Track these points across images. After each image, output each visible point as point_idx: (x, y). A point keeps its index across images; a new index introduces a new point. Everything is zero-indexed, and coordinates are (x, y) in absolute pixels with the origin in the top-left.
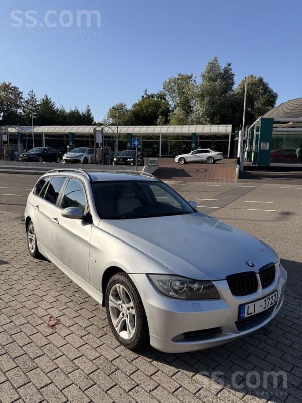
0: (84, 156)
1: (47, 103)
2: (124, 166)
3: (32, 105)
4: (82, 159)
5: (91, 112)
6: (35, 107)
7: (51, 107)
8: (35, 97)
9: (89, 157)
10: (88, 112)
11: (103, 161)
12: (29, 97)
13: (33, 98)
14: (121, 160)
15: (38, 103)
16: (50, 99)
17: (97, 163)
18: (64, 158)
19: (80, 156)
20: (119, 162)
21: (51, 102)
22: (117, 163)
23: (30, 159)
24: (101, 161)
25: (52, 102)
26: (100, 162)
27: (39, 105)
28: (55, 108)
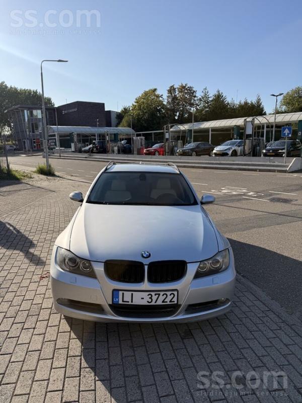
0: (233, 149)
1: (218, 97)
2: (272, 158)
3: (205, 101)
4: (230, 152)
5: (261, 101)
6: (208, 103)
7: (223, 101)
8: (209, 94)
9: (239, 149)
10: (258, 102)
11: (252, 153)
12: (203, 94)
13: (206, 95)
14: (271, 151)
15: (210, 99)
16: (222, 93)
17: (245, 155)
18: (214, 151)
19: (229, 149)
20: (268, 154)
21: (222, 96)
22: (265, 155)
23: (184, 154)
24: (250, 153)
25: (224, 97)
26: (249, 155)
27: (212, 101)
28: (227, 102)
